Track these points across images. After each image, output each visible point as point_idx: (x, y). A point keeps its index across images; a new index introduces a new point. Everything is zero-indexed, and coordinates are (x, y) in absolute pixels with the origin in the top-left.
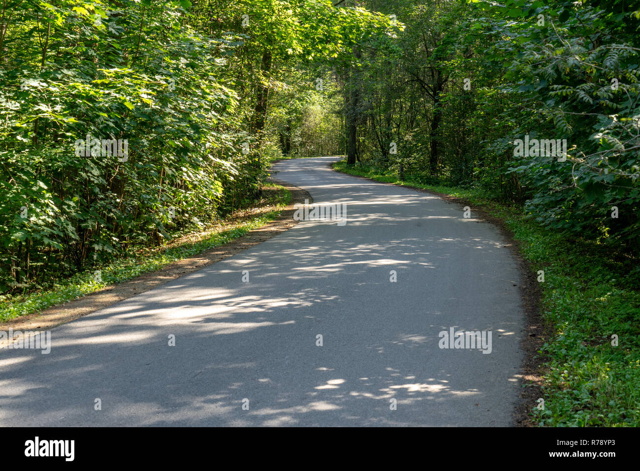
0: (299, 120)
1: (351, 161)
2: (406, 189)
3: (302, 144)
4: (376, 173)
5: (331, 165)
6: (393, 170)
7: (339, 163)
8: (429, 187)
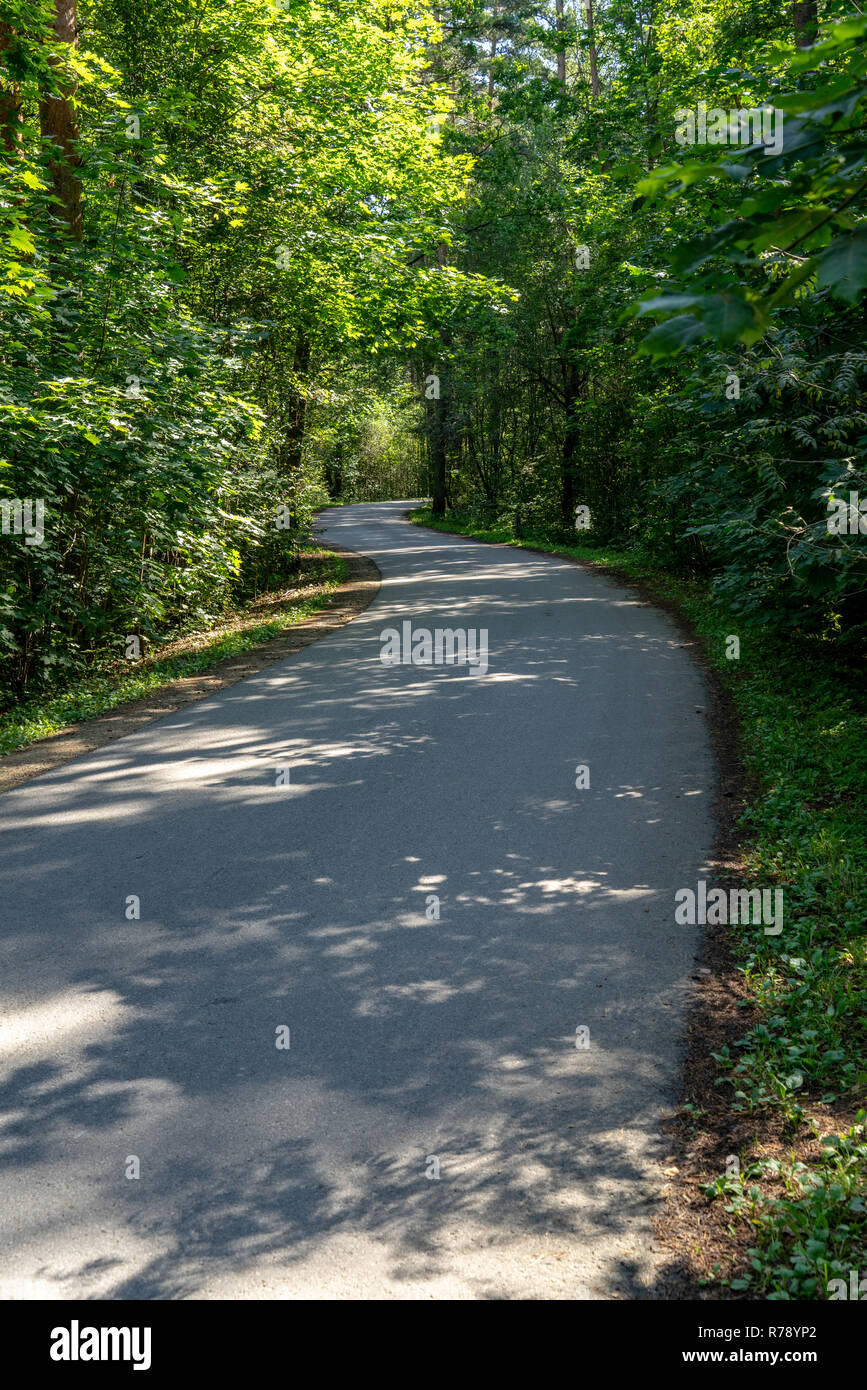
0: (354, 442)
1: (438, 508)
2: (527, 553)
3: (361, 481)
4: (478, 527)
5: (407, 515)
6: (505, 523)
7: (419, 511)
8: (561, 549)
